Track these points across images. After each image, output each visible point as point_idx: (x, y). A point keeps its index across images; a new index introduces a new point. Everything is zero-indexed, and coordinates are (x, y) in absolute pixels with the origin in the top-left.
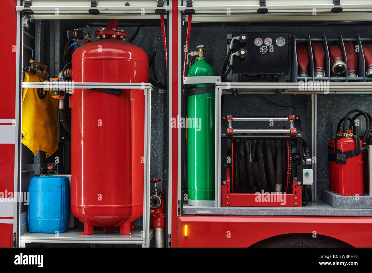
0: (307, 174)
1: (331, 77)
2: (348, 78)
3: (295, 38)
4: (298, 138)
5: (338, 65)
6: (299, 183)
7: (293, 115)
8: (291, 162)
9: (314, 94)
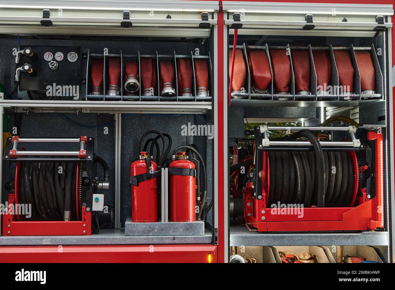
0: (97, 200)
1: (123, 95)
2: (142, 97)
3: (89, 53)
4: (88, 161)
5: (129, 83)
6: (88, 209)
7: (85, 136)
8: (81, 187)
9: (118, 114)
